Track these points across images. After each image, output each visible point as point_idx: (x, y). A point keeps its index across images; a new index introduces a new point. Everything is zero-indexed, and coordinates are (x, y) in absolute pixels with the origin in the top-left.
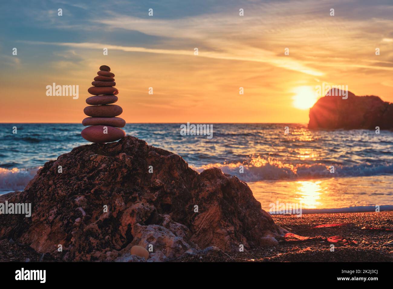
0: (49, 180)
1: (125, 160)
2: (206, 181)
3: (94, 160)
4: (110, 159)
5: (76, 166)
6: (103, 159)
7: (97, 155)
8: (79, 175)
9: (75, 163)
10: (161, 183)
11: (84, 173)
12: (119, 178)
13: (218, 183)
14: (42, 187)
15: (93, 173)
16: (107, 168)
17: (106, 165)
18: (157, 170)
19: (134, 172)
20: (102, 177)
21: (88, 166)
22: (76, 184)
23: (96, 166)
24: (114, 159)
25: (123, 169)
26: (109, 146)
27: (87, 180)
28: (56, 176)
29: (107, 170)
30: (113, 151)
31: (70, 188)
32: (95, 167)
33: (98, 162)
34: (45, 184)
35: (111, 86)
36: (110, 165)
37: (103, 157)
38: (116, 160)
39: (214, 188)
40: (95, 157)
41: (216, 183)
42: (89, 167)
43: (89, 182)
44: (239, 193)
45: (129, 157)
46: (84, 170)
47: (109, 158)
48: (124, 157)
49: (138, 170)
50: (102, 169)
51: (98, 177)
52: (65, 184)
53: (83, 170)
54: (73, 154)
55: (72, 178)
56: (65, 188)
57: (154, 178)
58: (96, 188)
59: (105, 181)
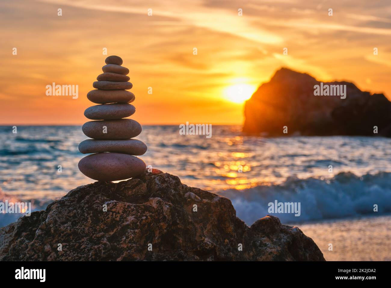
0: (44, 244)
1: (162, 208)
2: (263, 237)
3: (114, 210)
4: (137, 207)
5: (86, 220)
6: (127, 208)
7: (115, 201)
8: (91, 234)
9: (82, 215)
10: (212, 244)
11: (100, 232)
12: (156, 238)
13: (283, 240)
14: (33, 256)
15: (115, 231)
16: (137, 222)
17: (134, 218)
18: (202, 224)
19: (172, 228)
20: (132, 238)
21: (105, 219)
22: (91, 249)
23: (118, 219)
24: (143, 207)
25: (162, 224)
26: (126, 187)
27: (108, 243)
28: (54, 237)
29: (138, 225)
30: (133, 194)
31: (83, 256)
32: (116, 221)
33: (119, 213)
34: (37, 252)
35: (123, 89)
36: (141, 217)
37: (127, 205)
38: (148, 209)
39: (279, 248)
40: (114, 205)
41: (280, 240)
42: (105, 222)
43: (111, 245)
44: (308, 255)
45: (167, 204)
46: (98, 227)
47: (135, 206)
48: (160, 204)
49: (178, 224)
50: (129, 225)
51: (125, 238)
52: (72, 250)
53: (97, 225)
54: (73, 201)
55: (83, 240)
56: (75, 257)
57: (201, 236)
58: (124, 255)
59: (136, 244)
